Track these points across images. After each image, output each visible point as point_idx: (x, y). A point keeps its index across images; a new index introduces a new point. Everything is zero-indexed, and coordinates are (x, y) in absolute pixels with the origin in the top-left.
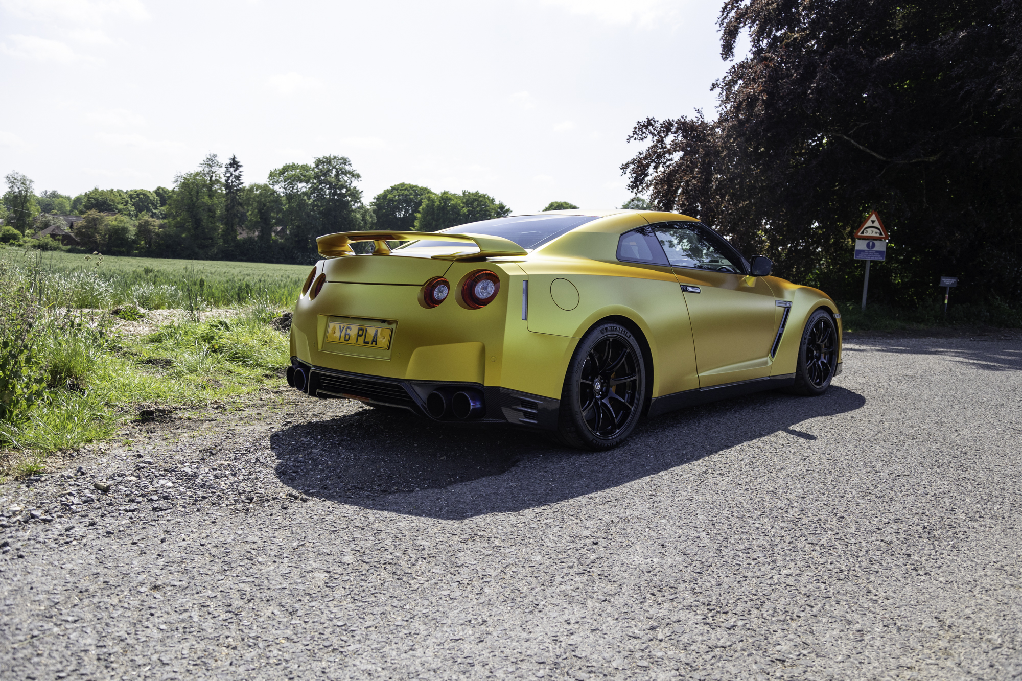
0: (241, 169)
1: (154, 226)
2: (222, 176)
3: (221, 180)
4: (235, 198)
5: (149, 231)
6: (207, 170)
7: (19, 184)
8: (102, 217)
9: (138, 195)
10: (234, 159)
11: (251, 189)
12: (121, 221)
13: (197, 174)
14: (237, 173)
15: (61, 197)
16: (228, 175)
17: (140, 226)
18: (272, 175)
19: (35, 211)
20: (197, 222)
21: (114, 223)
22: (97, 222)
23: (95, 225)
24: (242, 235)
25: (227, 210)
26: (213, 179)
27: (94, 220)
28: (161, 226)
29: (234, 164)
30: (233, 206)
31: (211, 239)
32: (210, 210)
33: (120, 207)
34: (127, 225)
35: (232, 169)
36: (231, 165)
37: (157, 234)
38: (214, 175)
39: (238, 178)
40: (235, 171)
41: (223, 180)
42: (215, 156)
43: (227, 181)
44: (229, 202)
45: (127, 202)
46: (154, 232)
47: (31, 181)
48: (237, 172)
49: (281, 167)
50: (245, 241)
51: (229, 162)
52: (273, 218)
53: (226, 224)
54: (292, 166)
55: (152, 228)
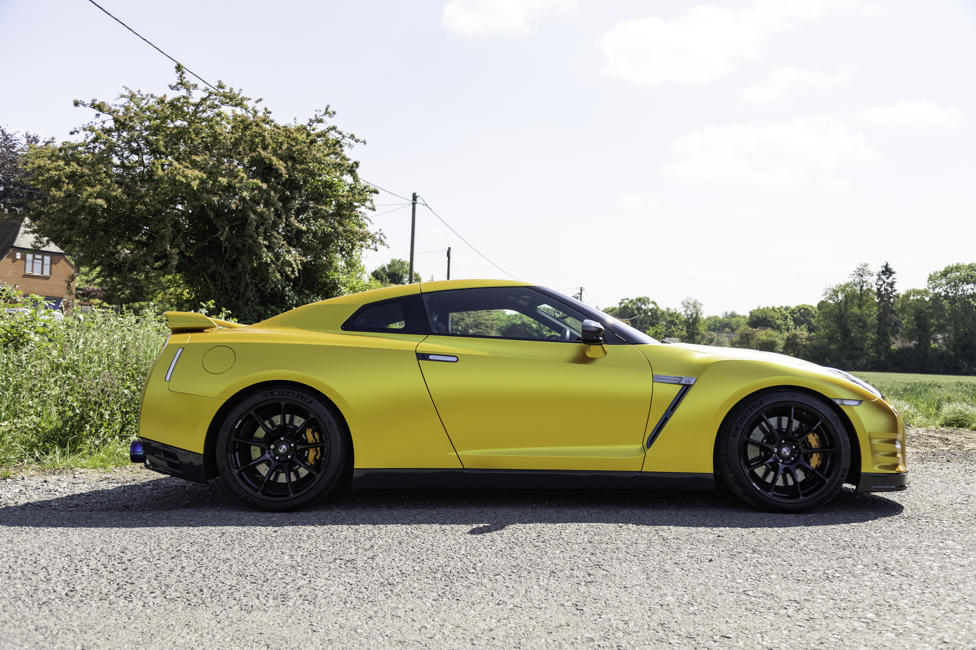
0: (894, 276)
1: (801, 339)
2: (874, 284)
3: (873, 289)
4: (888, 306)
5: (797, 344)
6: (857, 280)
7: (691, 308)
8: (754, 333)
9: (800, 310)
10: (886, 267)
11: (907, 296)
12: (770, 336)
13: (847, 285)
14: (890, 280)
15: (739, 317)
16: (881, 283)
17: (788, 339)
18: (931, 278)
19: (702, 329)
20: (846, 333)
21: (764, 337)
22: (749, 337)
23: (748, 340)
24: (896, 345)
25: (879, 320)
26: (865, 288)
27: (747, 335)
28: (808, 339)
29: (887, 271)
30: (886, 315)
31: (861, 349)
32: (860, 320)
33: (779, 322)
34: (777, 339)
35: (883, 277)
36: (884, 273)
37: (805, 346)
38: (865, 284)
39: (891, 285)
40: (888, 278)
41: (875, 289)
42: (866, 265)
43: (879, 290)
44: (881, 310)
45: (786, 318)
46: (800, 345)
47: (701, 305)
48: (891, 278)
49: (942, 269)
50: (900, 351)
51: (881, 269)
52: (934, 324)
53: (878, 333)
54: (957, 268)
55: (799, 340)
